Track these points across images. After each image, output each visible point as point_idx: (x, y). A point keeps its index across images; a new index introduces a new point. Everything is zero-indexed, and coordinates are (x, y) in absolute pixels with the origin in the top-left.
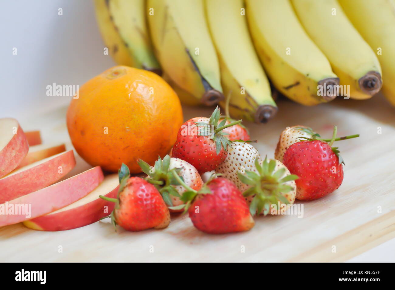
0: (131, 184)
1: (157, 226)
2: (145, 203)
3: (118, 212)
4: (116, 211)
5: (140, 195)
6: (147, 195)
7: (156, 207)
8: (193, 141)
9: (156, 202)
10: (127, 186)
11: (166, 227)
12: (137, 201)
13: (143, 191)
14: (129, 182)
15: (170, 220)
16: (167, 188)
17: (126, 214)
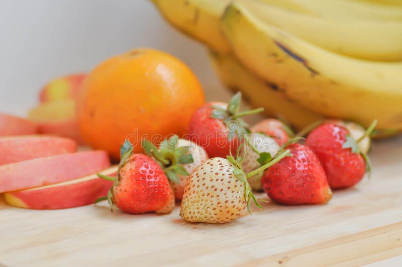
0: (134, 160)
1: (159, 209)
2: (148, 180)
3: (117, 189)
4: (114, 188)
5: (142, 171)
6: (151, 172)
7: (159, 187)
8: (204, 122)
9: (159, 182)
10: (129, 161)
11: (169, 213)
12: (139, 178)
13: (147, 167)
14: (132, 158)
15: (174, 205)
16: (174, 167)
17: (125, 191)
